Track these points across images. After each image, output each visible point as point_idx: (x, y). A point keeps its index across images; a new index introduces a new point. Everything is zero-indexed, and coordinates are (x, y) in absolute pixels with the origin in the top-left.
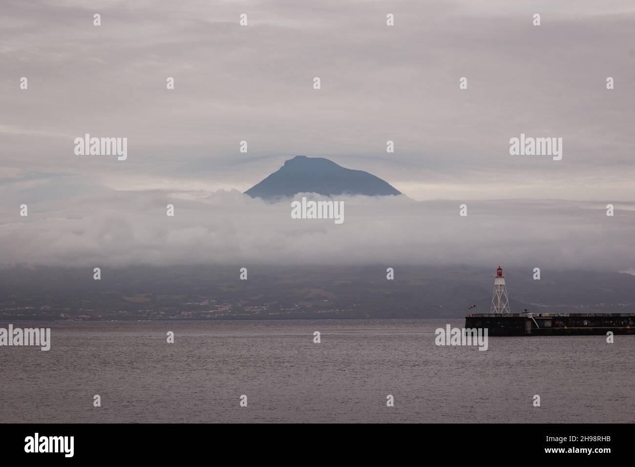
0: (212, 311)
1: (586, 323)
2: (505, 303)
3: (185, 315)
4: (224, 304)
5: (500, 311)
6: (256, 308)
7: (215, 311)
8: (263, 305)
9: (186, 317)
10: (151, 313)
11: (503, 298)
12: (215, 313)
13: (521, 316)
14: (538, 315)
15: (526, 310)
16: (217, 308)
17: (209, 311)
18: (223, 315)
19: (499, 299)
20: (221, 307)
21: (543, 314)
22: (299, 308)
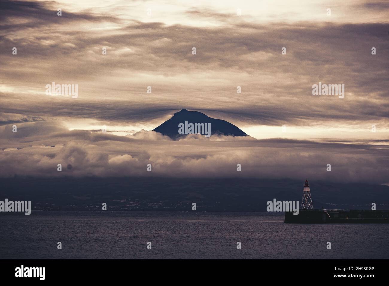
0: (128, 206)
1: (360, 216)
2: (310, 203)
3: (112, 208)
4: (136, 201)
5: (307, 208)
6: (155, 204)
7: (131, 205)
8: (160, 203)
9: (112, 209)
10: (90, 207)
11: (309, 200)
12: (130, 207)
13: (320, 211)
14: (330, 210)
15: (323, 207)
16: (131, 204)
17: (126, 205)
18: (135, 208)
19: (306, 200)
20: (134, 203)
21: (334, 210)
22: (182, 204)
